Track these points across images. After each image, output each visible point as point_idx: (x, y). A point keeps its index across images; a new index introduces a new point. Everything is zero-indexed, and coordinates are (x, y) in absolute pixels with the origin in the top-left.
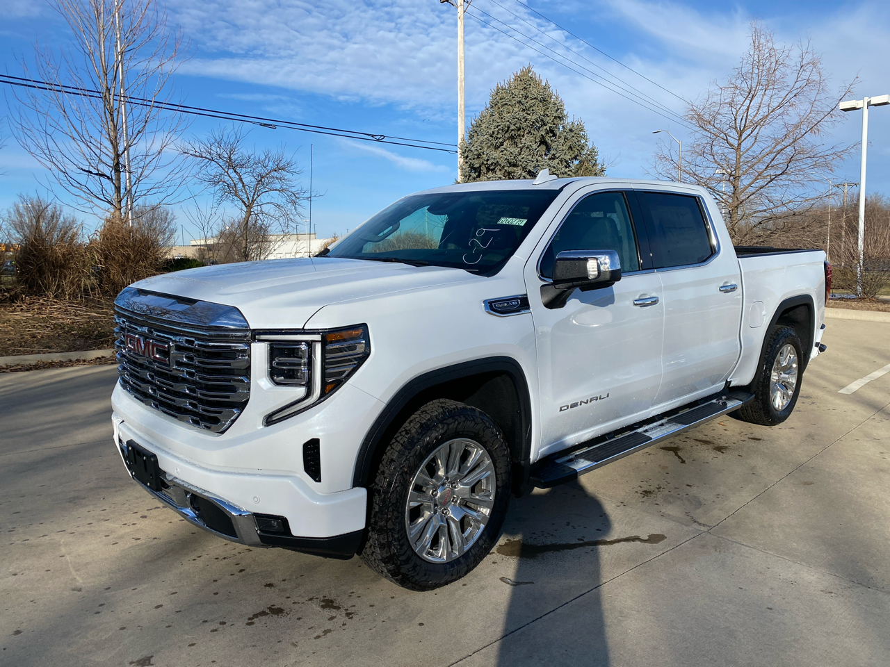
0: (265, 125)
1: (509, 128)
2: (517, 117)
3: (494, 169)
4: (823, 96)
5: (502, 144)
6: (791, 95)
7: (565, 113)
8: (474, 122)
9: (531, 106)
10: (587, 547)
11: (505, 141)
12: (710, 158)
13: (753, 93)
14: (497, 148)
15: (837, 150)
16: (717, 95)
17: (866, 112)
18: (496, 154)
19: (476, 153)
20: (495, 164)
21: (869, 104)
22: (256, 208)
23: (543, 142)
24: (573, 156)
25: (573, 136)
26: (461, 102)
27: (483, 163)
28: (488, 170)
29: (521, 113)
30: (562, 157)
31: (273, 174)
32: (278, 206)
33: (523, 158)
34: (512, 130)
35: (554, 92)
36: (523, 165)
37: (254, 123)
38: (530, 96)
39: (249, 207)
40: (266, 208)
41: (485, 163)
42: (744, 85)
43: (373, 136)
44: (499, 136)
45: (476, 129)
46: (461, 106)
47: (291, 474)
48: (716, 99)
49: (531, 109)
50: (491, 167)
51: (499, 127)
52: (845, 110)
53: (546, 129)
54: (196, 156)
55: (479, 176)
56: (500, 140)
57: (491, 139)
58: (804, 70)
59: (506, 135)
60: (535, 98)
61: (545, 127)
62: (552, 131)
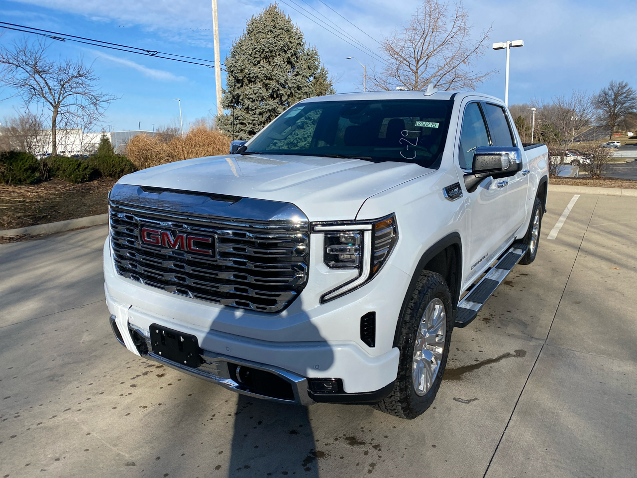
0: (55, 38)
1: (264, 50)
2: (270, 42)
3: (255, 81)
4: (466, 38)
5: (259, 62)
6: (450, 37)
7: (303, 41)
8: (235, 45)
9: (279, 35)
10: (486, 365)
11: (261, 60)
12: (398, 78)
13: (426, 33)
14: (255, 65)
15: (479, 75)
16: (404, 34)
17: (508, 50)
18: (256, 70)
19: (240, 68)
20: (256, 77)
21: (511, 46)
22: (63, 108)
23: (289, 62)
24: (311, 73)
25: (310, 59)
26: (215, 28)
27: (245, 76)
28: (250, 81)
29: (273, 40)
30: (304, 74)
31: (74, 80)
32: (82, 107)
33: (276, 74)
34: (266, 52)
35: (295, 25)
36: (277, 79)
37: (45, 35)
38: (278, 26)
39: (56, 107)
40: (72, 109)
41: (247, 76)
42: (419, 28)
43: (148, 52)
44: (256, 56)
45: (237, 50)
46: (216, 31)
47: (347, 343)
48: (402, 36)
49: (279, 37)
50: (253, 80)
51: (256, 49)
52: (495, 49)
53: (292, 52)
54: (4, 62)
55: (242, 86)
56: (258, 59)
57: (250, 58)
58: (458, 20)
59: (262, 56)
60: (282, 29)
61: (290, 51)
62: (295, 54)
